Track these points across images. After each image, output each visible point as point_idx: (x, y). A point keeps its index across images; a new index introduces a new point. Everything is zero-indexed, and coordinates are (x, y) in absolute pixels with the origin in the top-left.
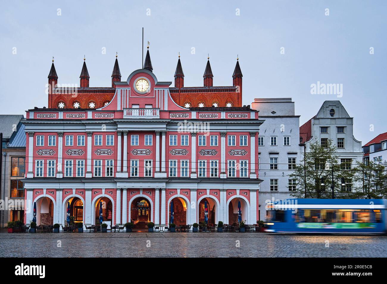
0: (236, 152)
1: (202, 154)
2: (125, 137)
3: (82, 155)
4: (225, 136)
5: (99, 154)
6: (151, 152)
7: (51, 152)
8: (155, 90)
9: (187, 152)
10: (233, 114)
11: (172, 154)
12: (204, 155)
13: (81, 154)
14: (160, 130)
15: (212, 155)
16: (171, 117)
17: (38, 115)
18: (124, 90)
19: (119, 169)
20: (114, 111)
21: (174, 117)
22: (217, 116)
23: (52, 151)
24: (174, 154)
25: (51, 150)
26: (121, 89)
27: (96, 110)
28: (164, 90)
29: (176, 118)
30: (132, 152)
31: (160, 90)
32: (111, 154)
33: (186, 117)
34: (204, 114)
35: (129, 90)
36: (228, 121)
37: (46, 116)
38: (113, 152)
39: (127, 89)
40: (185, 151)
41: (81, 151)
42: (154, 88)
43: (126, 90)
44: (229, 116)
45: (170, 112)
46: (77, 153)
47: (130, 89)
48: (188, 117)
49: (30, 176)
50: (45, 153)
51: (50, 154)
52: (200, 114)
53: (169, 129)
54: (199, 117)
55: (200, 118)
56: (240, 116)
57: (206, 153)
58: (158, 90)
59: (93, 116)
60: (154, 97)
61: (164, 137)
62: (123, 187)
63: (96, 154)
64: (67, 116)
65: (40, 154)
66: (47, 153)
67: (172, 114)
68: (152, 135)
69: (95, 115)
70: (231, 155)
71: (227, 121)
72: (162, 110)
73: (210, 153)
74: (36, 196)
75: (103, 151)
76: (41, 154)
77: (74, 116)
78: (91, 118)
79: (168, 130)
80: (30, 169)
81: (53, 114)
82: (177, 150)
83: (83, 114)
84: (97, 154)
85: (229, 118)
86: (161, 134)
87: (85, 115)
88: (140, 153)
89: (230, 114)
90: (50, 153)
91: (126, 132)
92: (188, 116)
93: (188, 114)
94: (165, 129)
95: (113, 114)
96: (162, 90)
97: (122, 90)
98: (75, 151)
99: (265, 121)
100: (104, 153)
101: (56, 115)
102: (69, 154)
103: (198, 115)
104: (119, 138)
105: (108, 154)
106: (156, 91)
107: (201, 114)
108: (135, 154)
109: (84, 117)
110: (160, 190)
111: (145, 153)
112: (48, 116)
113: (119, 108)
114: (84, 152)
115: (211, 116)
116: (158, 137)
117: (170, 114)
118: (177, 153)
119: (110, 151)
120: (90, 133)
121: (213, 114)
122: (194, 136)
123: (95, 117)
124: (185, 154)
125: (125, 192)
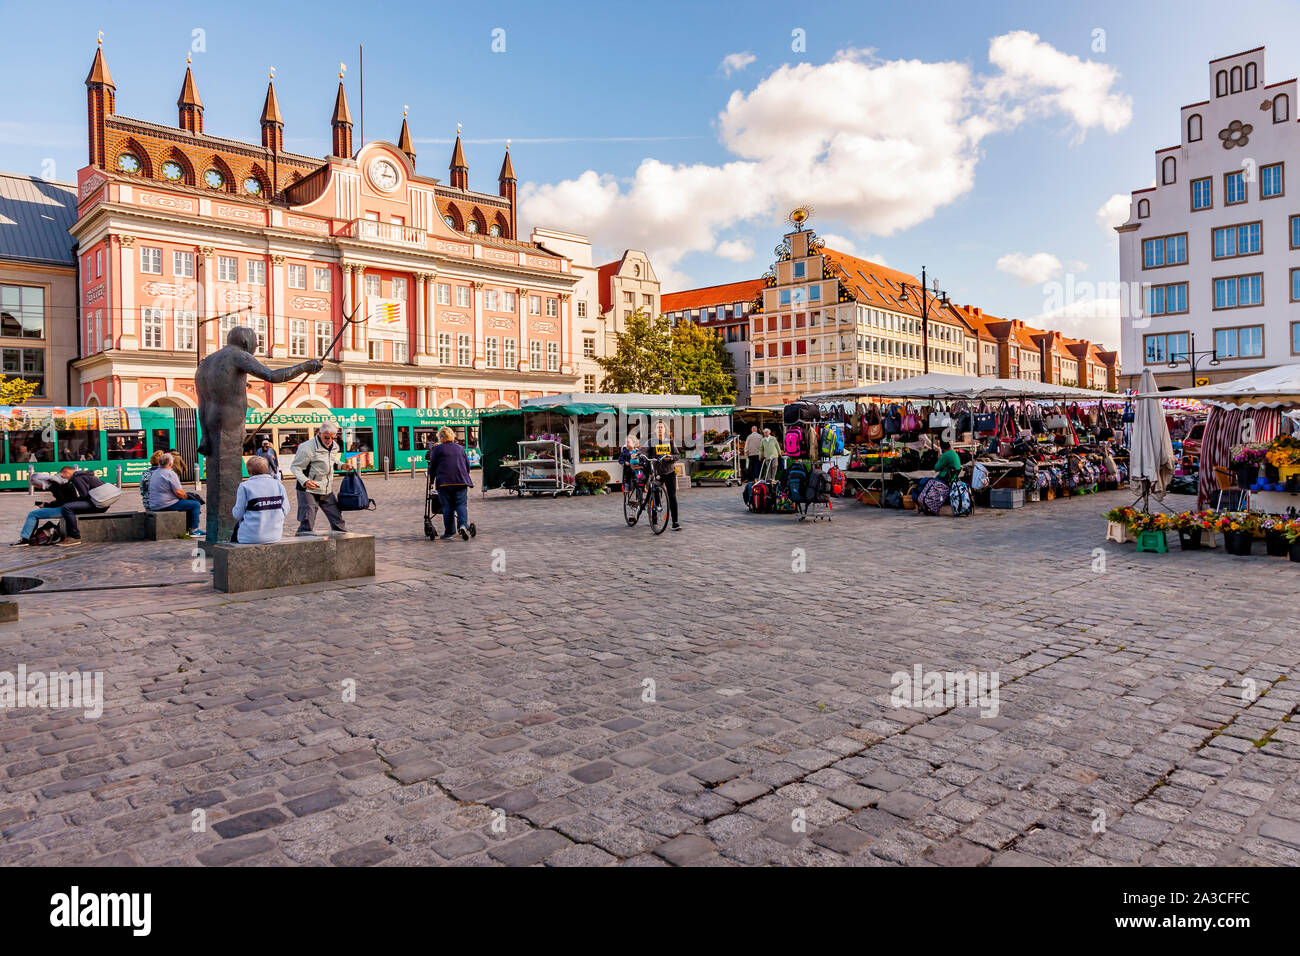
0: (541, 326)
2: (360, 278)
4: (526, 297)
5: (299, 307)
7: (181, 290)
8: (409, 189)
9: (468, 320)
10: (536, 259)
11: (442, 321)
12: (494, 327)
14: (424, 272)
15: (507, 328)
16: (439, 249)
17: (142, 195)
19: (348, 343)
20: (331, 218)
21: (445, 250)
22: (513, 258)
23: (184, 289)
24: (445, 321)
25: (181, 287)
26: (344, 174)
27: (291, 208)
28: (425, 193)
29: (448, 252)
31: (418, 190)
32: (325, 310)
33: (465, 254)
34: (492, 251)
36: (533, 271)
37: (164, 201)
38: (329, 306)
39: (355, 176)
40: (464, 317)
41: (258, 297)
42: (408, 185)
43: (355, 179)
44: (531, 261)
45: (437, 238)
46: (248, 300)
47: (361, 177)
49: (128, 345)
50: (165, 292)
52: (486, 251)
54: (486, 256)
56: (546, 264)
57: (497, 325)
58: (416, 192)
59: (285, 220)
60: (408, 202)
61: (432, 287)
62: (358, 382)
63: (294, 306)
64: (221, 212)
65: (153, 293)
66: (173, 293)
67: (442, 243)
68: (409, 281)
69: (289, 220)
70: (535, 330)
71: (530, 271)
73: (502, 325)
74: (147, 396)
75: (309, 302)
76: (158, 295)
77: (237, 214)
78: (281, 225)
80: (129, 327)
81: (185, 201)
82: (451, 314)
84: (296, 307)
86: (427, 279)
87: (263, 216)
90: (180, 292)
91: (362, 268)
92: (467, 251)
93: (467, 247)
95: (328, 224)
96: (422, 191)
98: (243, 295)
99: (582, 280)
100: (312, 307)
102: (230, 300)
103: (484, 252)
105: (319, 309)
106: (410, 191)
107: (489, 251)
109: (263, 220)
110: (427, 389)
112: (169, 202)
113: (339, 214)
115: (503, 257)
116: (422, 285)
117: (439, 243)
118: (451, 320)
119: (324, 302)
120: (279, 258)
121: (508, 254)
122: (479, 290)
123: (289, 225)
124: (464, 322)
125: (362, 392)
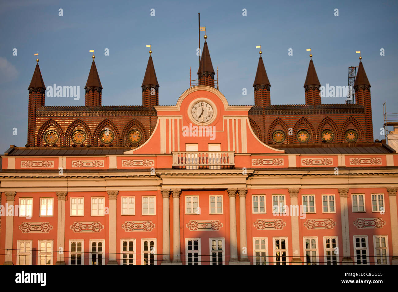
0: (366, 222)
1: (310, 227)
2: (176, 200)
3: (99, 231)
4: (346, 196)
5: (129, 229)
6: (221, 225)
7: (44, 226)
8: (224, 118)
9: (284, 224)
10: (357, 159)
11: (258, 228)
12: (313, 228)
13: (97, 230)
14: (236, 187)
15: (327, 228)
16: (253, 165)
17: (22, 162)
18: (172, 119)
20: (155, 155)
21: (259, 165)
22: (331, 162)
23: (47, 225)
24: (261, 227)
25: (44, 224)
26: (167, 118)
27: (124, 153)
28: (239, 120)
29: (263, 166)
30: (188, 226)
31: (233, 118)
32: (150, 229)
33: (280, 165)
34: (309, 159)
35: (180, 120)
36: (350, 171)
37: (36, 164)
38: (154, 226)
39: (176, 118)
40: (280, 222)
41: (98, 225)
42: (223, 116)
43: (176, 120)
44: (351, 162)
45: (251, 155)
46: (91, 228)
47: (181, 118)
48: (283, 164)
50: (33, 229)
51: (43, 231)
52: (302, 159)
53: (252, 185)
54: (302, 163)
55: (303, 165)
56: (369, 162)
57: (316, 225)
58: (231, 120)
59: (119, 163)
60: (223, 131)
61: (242, 199)
63: (125, 229)
64: (73, 164)
65: (26, 230)
66: (39, 229)
67: (256, 160)
68: (222, 196)
69: (122, 162)
70: (358, 227)
71: (348, 171)
72: (238, 152)
73: (322, 225)
75: (136, 225)
76: (28, 231)
77: (85, 164)
78: (115, 167)
79: (249, 187)
81: (49, 161)
82: (266, 220)
83: (100, 161)
84: (127, 230)
85: (351, 164)
86: (237, 194)
87: (104, 163)
88: (202, 227)
89: (353, 159)
90: (42, 228)
91: (176, 191)
92: (282, 162)
93: (283, 159)
94: (244, 186)
95: (153, 161)
96: (237, 119)
97: (167, 120)
98: (87, 225)
100: (139, 228)
101: (53, 162)
102: (77, 230)
103: (300, 160)
104: (166, 201)
105: (146, 230)
106: (226, 121)
107: (305, 159)
108: (192, 228)
109: (103, 166)
111: (211, 227)
112: (39, 164)
113: (163, 150)
114: (103, 226)
115: (321, 162)
116: (232, 199)
117: (253, 160)
118: (267, 226)
119: (149, 224)
120: (113, 193)
121: (325, 159)
122: (294, 196)
123: (123, 166)
124: (280, 227)
